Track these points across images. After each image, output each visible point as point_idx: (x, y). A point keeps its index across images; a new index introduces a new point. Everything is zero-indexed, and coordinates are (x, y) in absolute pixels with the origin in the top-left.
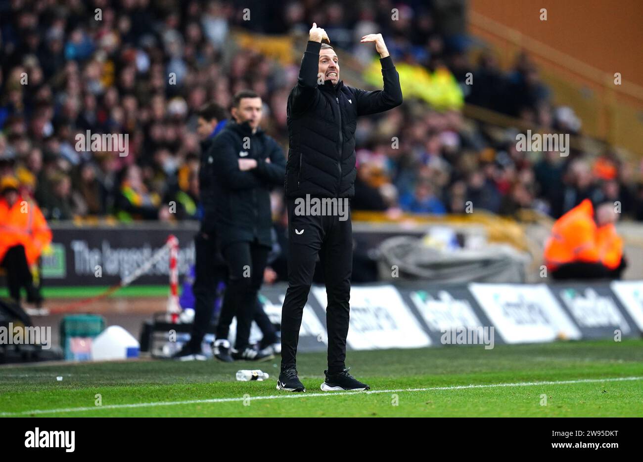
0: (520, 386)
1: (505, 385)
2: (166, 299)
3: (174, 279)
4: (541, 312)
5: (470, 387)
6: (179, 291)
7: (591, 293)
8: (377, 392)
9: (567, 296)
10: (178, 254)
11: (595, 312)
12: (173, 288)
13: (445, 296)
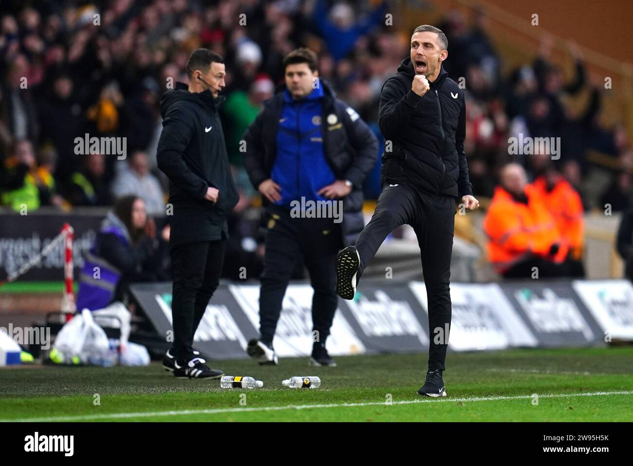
0: (472, 401)
1: (455, 400)
2: (60, 296)
3: (69, 274)
4: (492, 315)
5: (415, 401)
6: (75, 287)
7: (549, 294)
8: (309, 407)
9: (522, 297)
10: (73, 245)
11: (554, 316)
12: (68, 284)
13: (382, 296)
